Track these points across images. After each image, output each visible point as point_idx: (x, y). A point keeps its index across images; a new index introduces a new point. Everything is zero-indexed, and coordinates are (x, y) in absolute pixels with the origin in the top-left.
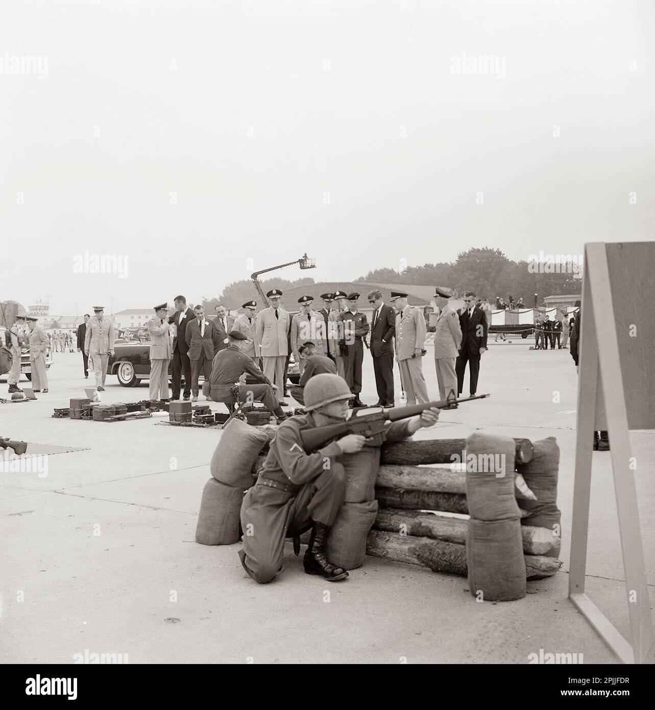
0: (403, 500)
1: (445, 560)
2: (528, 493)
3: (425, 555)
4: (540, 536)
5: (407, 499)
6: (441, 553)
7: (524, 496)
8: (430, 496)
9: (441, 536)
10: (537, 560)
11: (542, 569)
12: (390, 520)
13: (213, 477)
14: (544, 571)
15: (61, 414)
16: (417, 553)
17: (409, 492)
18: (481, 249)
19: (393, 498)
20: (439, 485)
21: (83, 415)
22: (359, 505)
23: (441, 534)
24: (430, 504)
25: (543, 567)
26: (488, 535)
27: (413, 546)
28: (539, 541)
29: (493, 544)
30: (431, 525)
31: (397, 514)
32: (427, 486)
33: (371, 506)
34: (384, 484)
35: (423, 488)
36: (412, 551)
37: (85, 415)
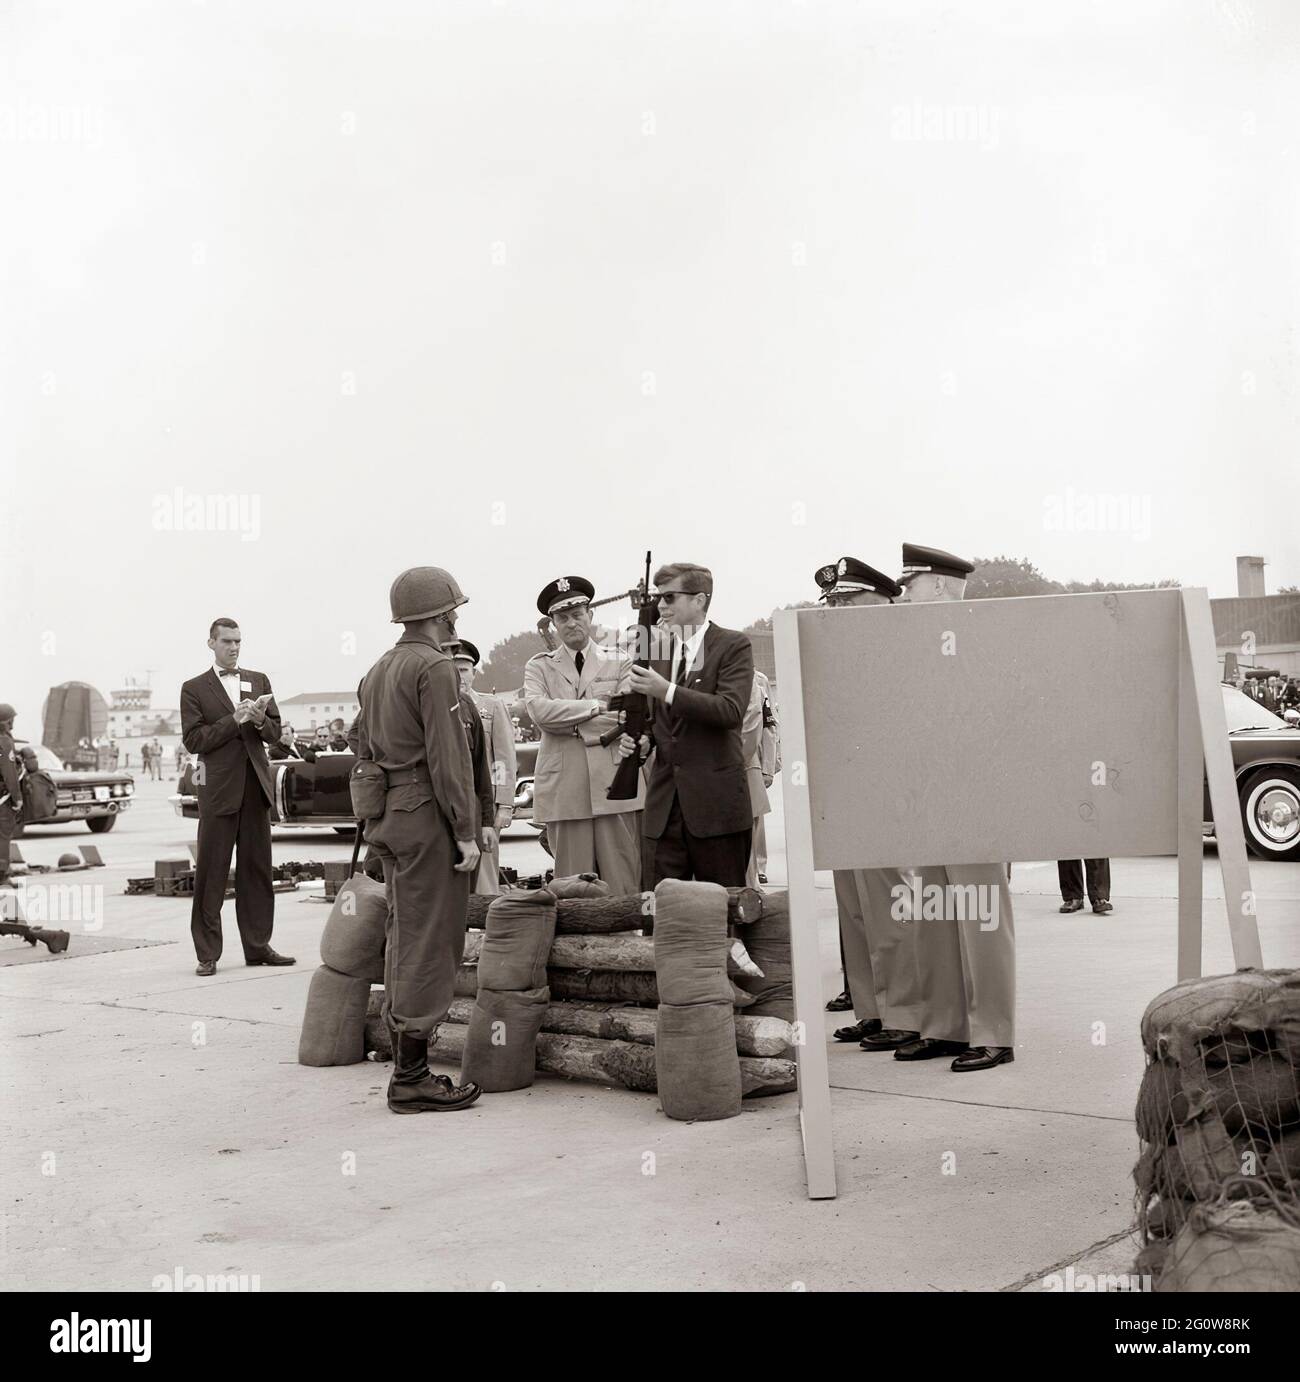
0: (591, 987)
1: (641, 1071)
2: (748, 965)
3: (615, 1065)
4: (767, 1030)
5: (598, 985)
6: (635, 1059)
7: (743, 971)
8: (626, 978)
9: (640, 1037)
10: (762, 1063)
11: (764, 1074)
12: (573, 1017)
13: (323, 963)
14: (769, 1078)
15: (139, 887)
16: (604, 1062)
17: (598, 973)
18: (992, 560)
19: (577, 985)
20: (634, 960)
21: (177, 889)
22: (520, 994)
23: (639, 1034)
24: (626, 990)
25: (767, 1072)
26: (681, 1026)
27: (599, 1052)
28: (766, 1037)
29: (688, 1038)
30: (627, 1020)
31: (582, 1008)
32: (619, 963)
33: (537, 995)
34: (563, 964)
35: (614, 966)
36: (599, 1060)
37: (181, 888)
